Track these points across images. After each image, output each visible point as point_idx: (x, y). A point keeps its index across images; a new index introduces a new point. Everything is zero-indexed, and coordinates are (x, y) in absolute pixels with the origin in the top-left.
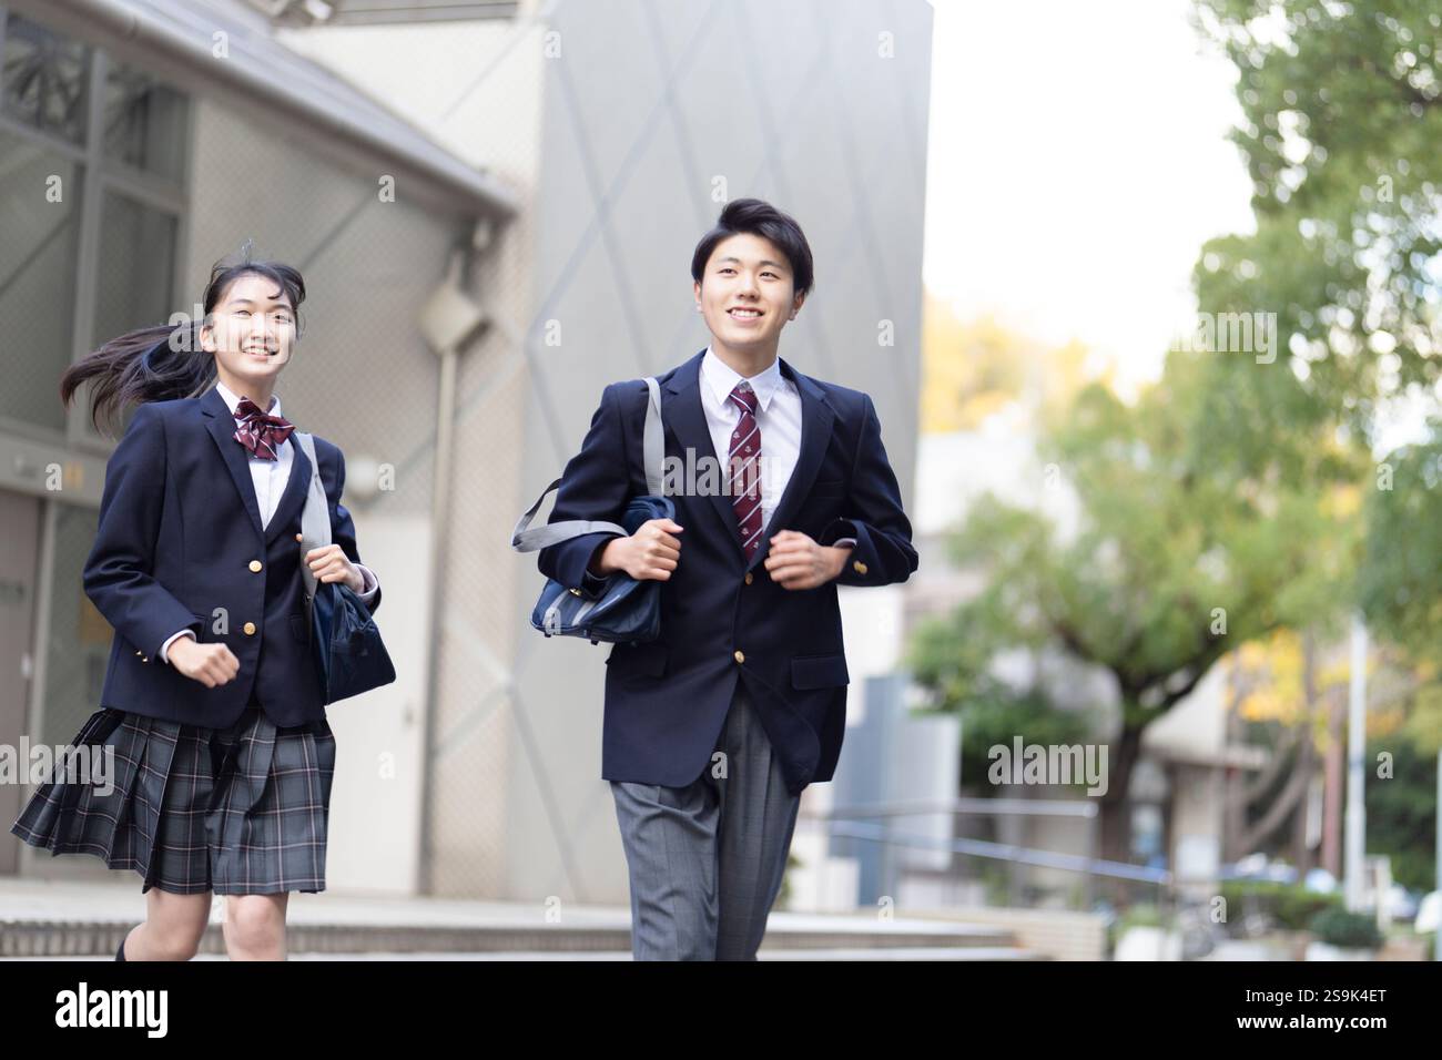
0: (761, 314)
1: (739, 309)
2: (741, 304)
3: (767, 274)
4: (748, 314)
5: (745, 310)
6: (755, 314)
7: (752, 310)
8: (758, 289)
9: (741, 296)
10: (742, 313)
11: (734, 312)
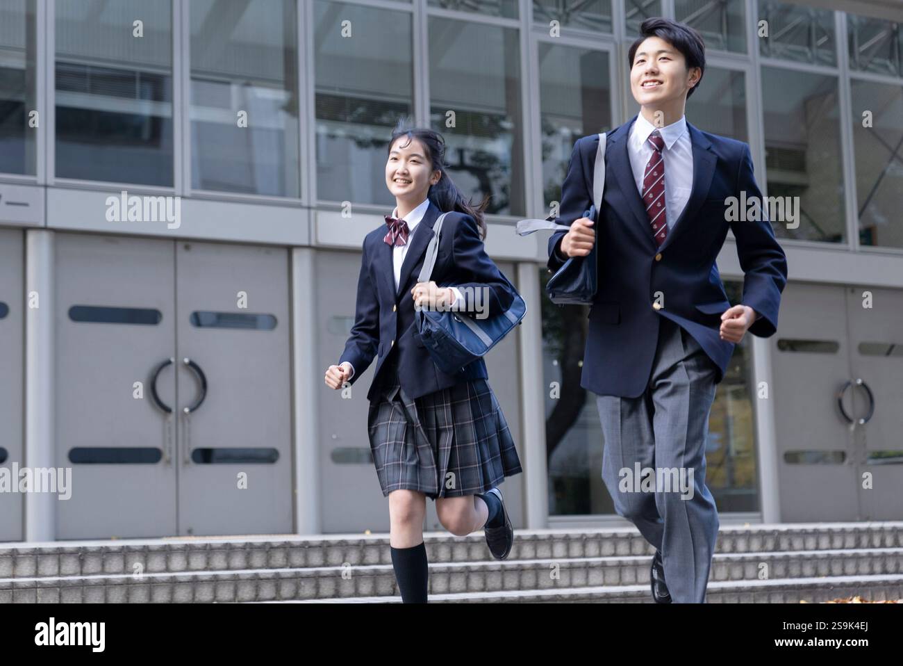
0: (661, 83)
1: (647, 82)
2: (648, 78)
3: (664, 58)
4: (652, 84)
5: (651, 81)
6: (657, 83)
7: (654, 81)
8: (657, 67)
9: (647, 73)
10: (649, 84)
11: (645, 84)
